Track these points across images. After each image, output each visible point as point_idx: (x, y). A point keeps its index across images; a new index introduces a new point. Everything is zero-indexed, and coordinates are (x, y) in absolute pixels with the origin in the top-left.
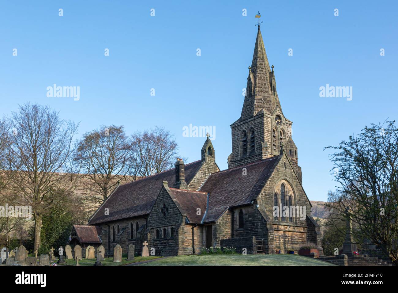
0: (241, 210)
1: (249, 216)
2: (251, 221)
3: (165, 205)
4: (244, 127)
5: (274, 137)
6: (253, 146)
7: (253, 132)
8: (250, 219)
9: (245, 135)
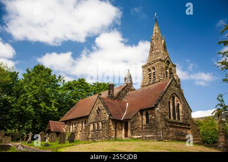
0: (147, 112)
1: (153, 116)
2: (154, 119)
3: (98, 108)
4: (149, 67)
5: (167, 72)
6: (155, 77)
7: (154, 69)
8: (153, 117)
9: (150, 71)
